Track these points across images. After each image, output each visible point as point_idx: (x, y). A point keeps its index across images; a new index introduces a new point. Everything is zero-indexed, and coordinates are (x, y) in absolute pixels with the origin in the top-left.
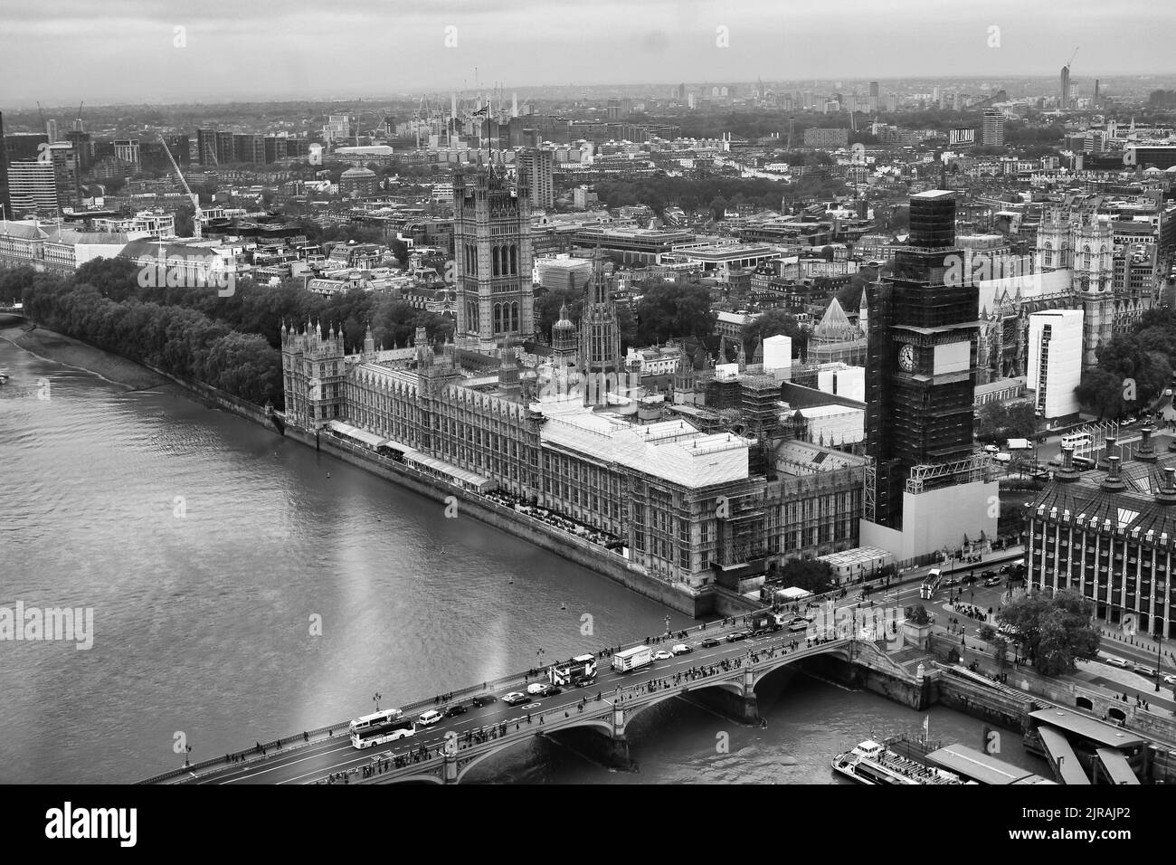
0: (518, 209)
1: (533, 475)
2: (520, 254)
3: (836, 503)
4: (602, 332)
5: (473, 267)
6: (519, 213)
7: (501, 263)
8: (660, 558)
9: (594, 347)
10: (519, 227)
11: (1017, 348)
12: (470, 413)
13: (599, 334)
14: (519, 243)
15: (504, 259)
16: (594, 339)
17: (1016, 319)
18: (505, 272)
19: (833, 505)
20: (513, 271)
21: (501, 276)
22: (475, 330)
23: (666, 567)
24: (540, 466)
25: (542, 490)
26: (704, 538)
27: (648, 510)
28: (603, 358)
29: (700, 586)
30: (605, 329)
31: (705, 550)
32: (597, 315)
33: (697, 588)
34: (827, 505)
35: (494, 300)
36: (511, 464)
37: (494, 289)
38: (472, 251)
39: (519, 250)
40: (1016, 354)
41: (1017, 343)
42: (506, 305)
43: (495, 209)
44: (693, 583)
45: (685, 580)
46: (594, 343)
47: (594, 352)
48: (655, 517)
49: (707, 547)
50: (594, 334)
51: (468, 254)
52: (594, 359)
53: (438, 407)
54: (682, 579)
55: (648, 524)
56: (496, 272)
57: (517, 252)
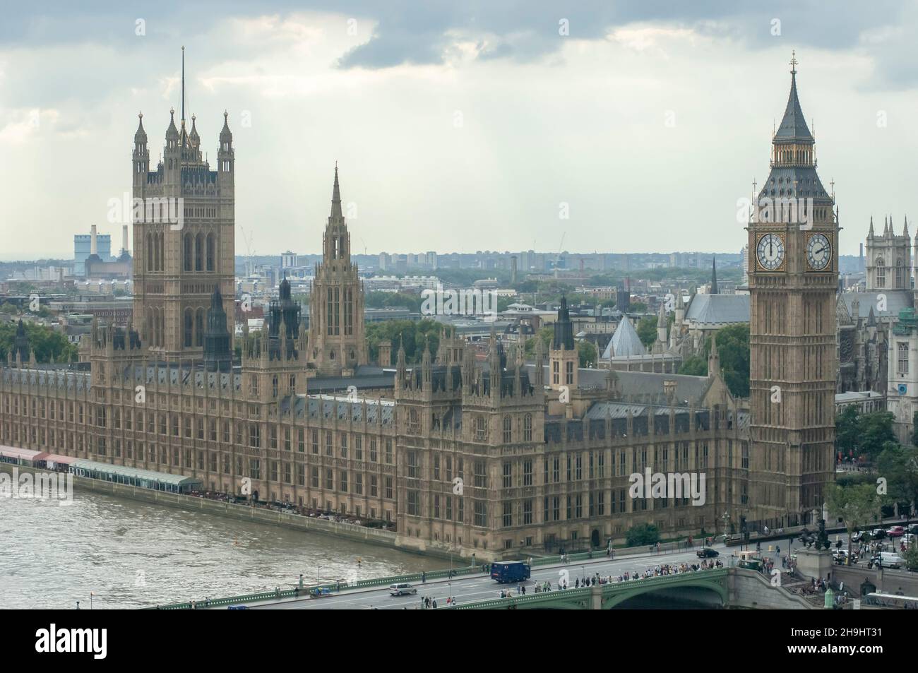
0: (219, 186)
1: (252, 460)
2: (219, 245)
3: (677, 456)
4: (341, 297)
5: (157, 260)
6: (219, 192)
7: (194, 256)
8: (443, 522)
9: (330, 317)
10: (219, 209)
11: (856, 367)
12: (163, 395)
13: (337, 299)
14: (219, 232)
15: (199, 250)
16: (330, 305)
17: (854, 330)
18: (199, 267)
19: (673, 458)
20: (210, 266)
21: (194, 272)
22: (157, 344)
23: (452, 532)
24: (264, 445)
25: (265, 479)
26: (507, 482)
27: (427, 455)
28: (342, 330)
29: (503, 550)
30: (345, 294)
31: (508, 498)
32: (334, 274)
33: (498, 551)
34: (665, 457)
35: (184, 303)
36: (221, 453)
37: (185, 288)
38: (156, 240)
39: (219, 239)
40: (855, 375)
41: (856, 362)
42: (199, 311)
43: (188, 183)
44: (491, 543)
45: (481, 543)
46: (330, 311)
47: (330, 322)
48: (437, 465)
49: (510, 495)
50: (330, 299)
51: (150, 245)
52: (330, 332)
53: (118, 397)
54: (476, 544)
55: (426, 476)
56: (187, 266)
57: (216, 243)
